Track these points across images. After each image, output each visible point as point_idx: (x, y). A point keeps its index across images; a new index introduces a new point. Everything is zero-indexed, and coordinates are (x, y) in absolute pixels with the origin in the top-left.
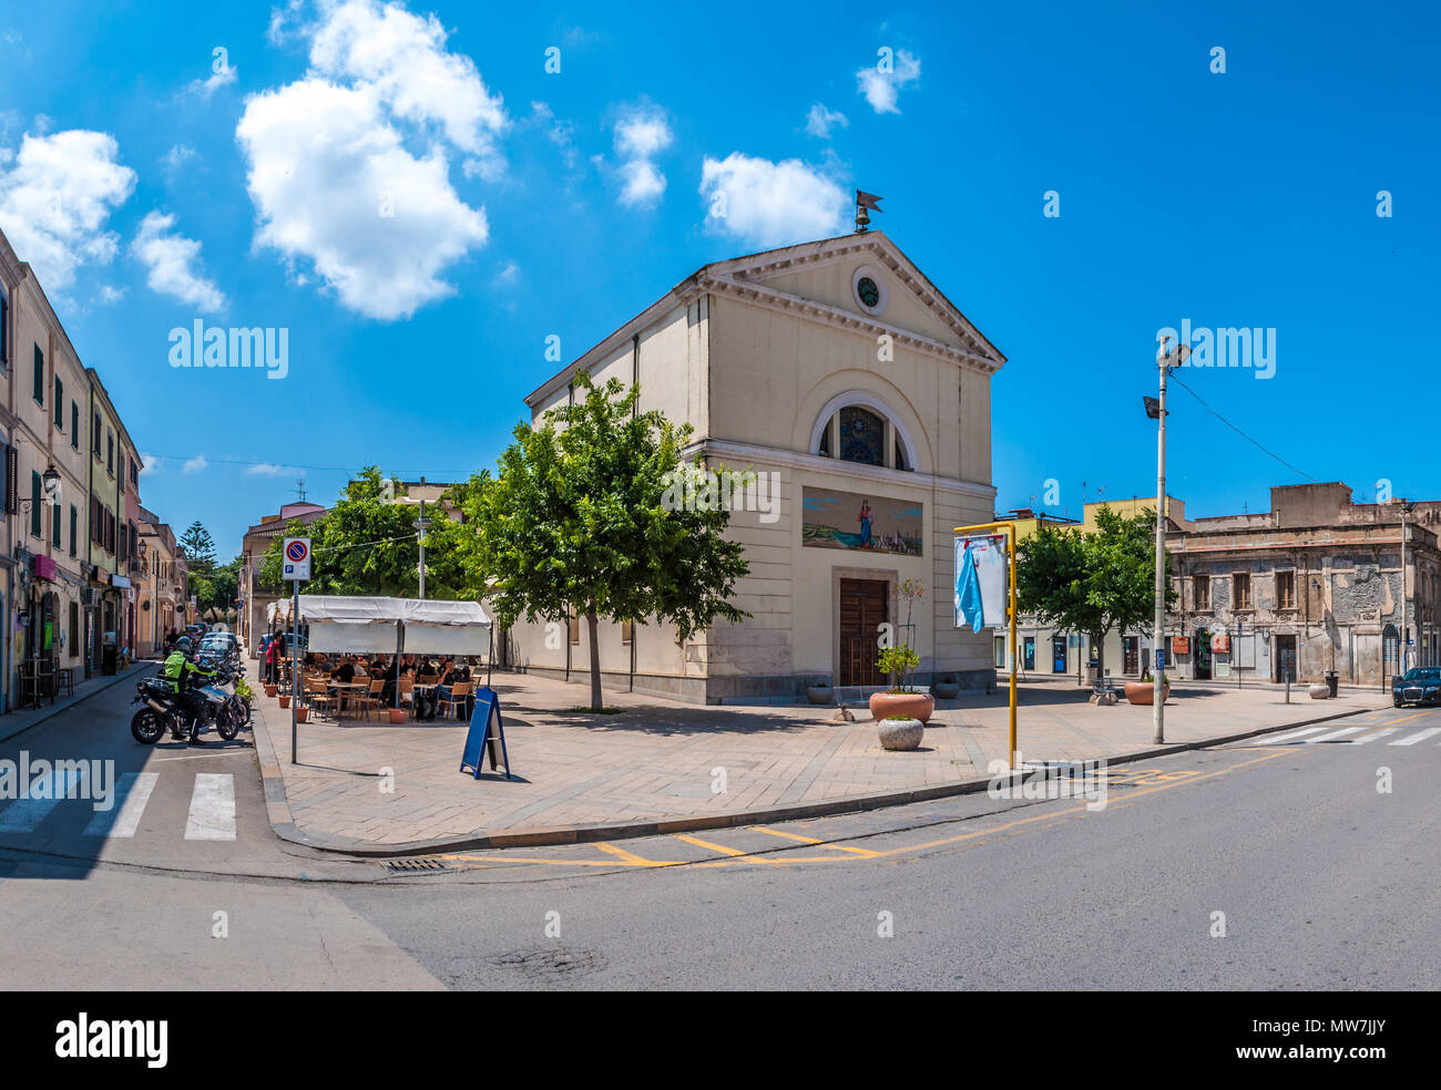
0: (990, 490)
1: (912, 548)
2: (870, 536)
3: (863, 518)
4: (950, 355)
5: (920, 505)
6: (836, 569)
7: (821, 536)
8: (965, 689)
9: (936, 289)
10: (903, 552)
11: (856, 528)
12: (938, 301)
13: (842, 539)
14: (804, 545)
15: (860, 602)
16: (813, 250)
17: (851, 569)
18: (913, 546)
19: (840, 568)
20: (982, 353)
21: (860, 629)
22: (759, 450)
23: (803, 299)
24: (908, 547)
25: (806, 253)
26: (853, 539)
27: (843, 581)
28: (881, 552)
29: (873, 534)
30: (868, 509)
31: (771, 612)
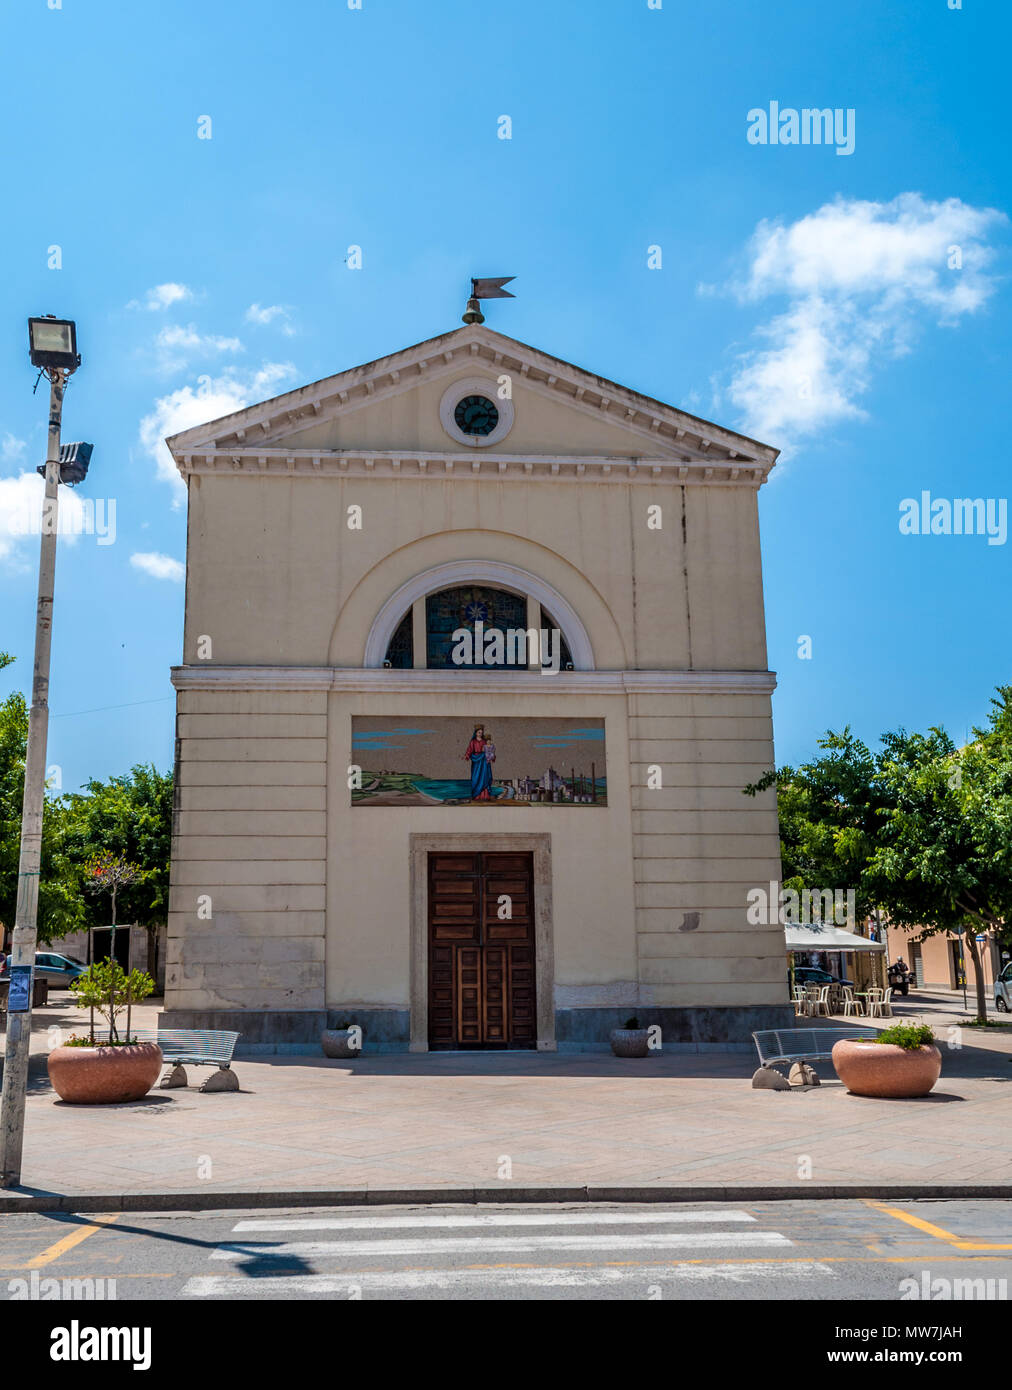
0: (759, 678)
1: (584, 793)
2: (490, 781)
3: (475, 754)
4: (650, 471)
5: (600, 723)
6: (415, 838)
7: (390, 788)
8: (713, 1040)
9: (600, 379)
10: (563, 801)
11: (463, 770)
12: (608, 396)
13: (431, 790)
14: (353, 805)
15: (476, 888)
16: (354, 381)
17: (449, 837)
18: (589, 791)
19: (425, 836)
20: (725, 454)
21: (477, 936)
22: (263, 673)
23: (334, 450)
24: (573, 794)
25: (340, 388)
26: (453, 788)
27: (433, 858)
28: (513, 803)
29: (494, 778)
30: (485, 739)
31: (287, 910)
